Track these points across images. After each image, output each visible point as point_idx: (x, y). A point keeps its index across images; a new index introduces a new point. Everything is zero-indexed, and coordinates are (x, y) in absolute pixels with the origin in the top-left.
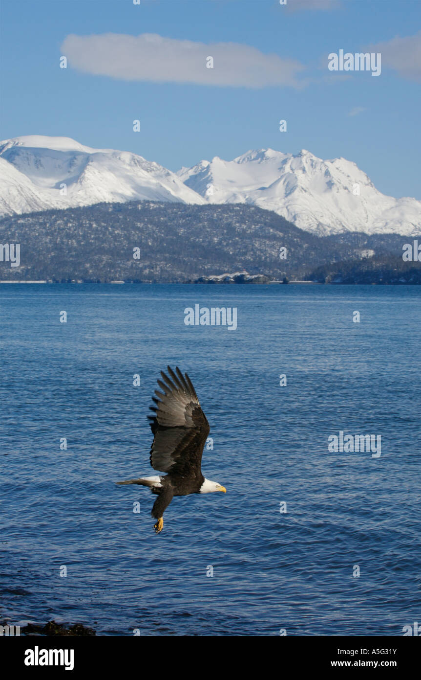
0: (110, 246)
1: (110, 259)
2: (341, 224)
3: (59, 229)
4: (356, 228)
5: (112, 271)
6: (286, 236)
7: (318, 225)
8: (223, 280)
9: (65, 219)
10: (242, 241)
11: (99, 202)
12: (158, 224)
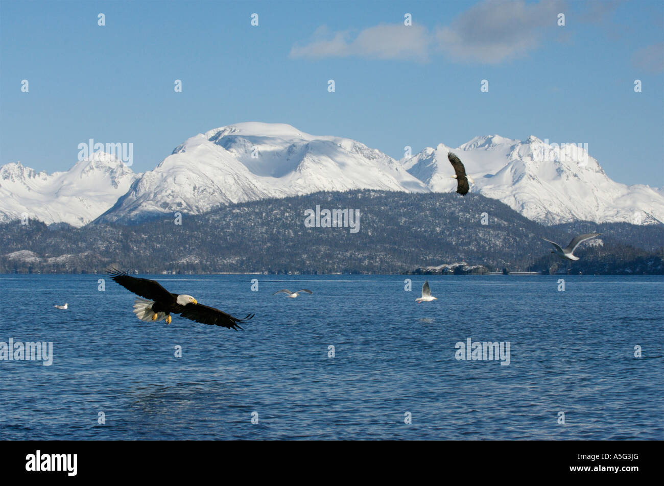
0: (328, 236)
1: (329, 250)
2: (571, 212)
3: (275, 218)
4: (586, 217)
5: (330, 262)
6: (511, 225)
7: (547, 214)
8: (441, 271)
9: (282, 208)
10: (465, 231)
11: (318, 191)
12: (378, 214)
